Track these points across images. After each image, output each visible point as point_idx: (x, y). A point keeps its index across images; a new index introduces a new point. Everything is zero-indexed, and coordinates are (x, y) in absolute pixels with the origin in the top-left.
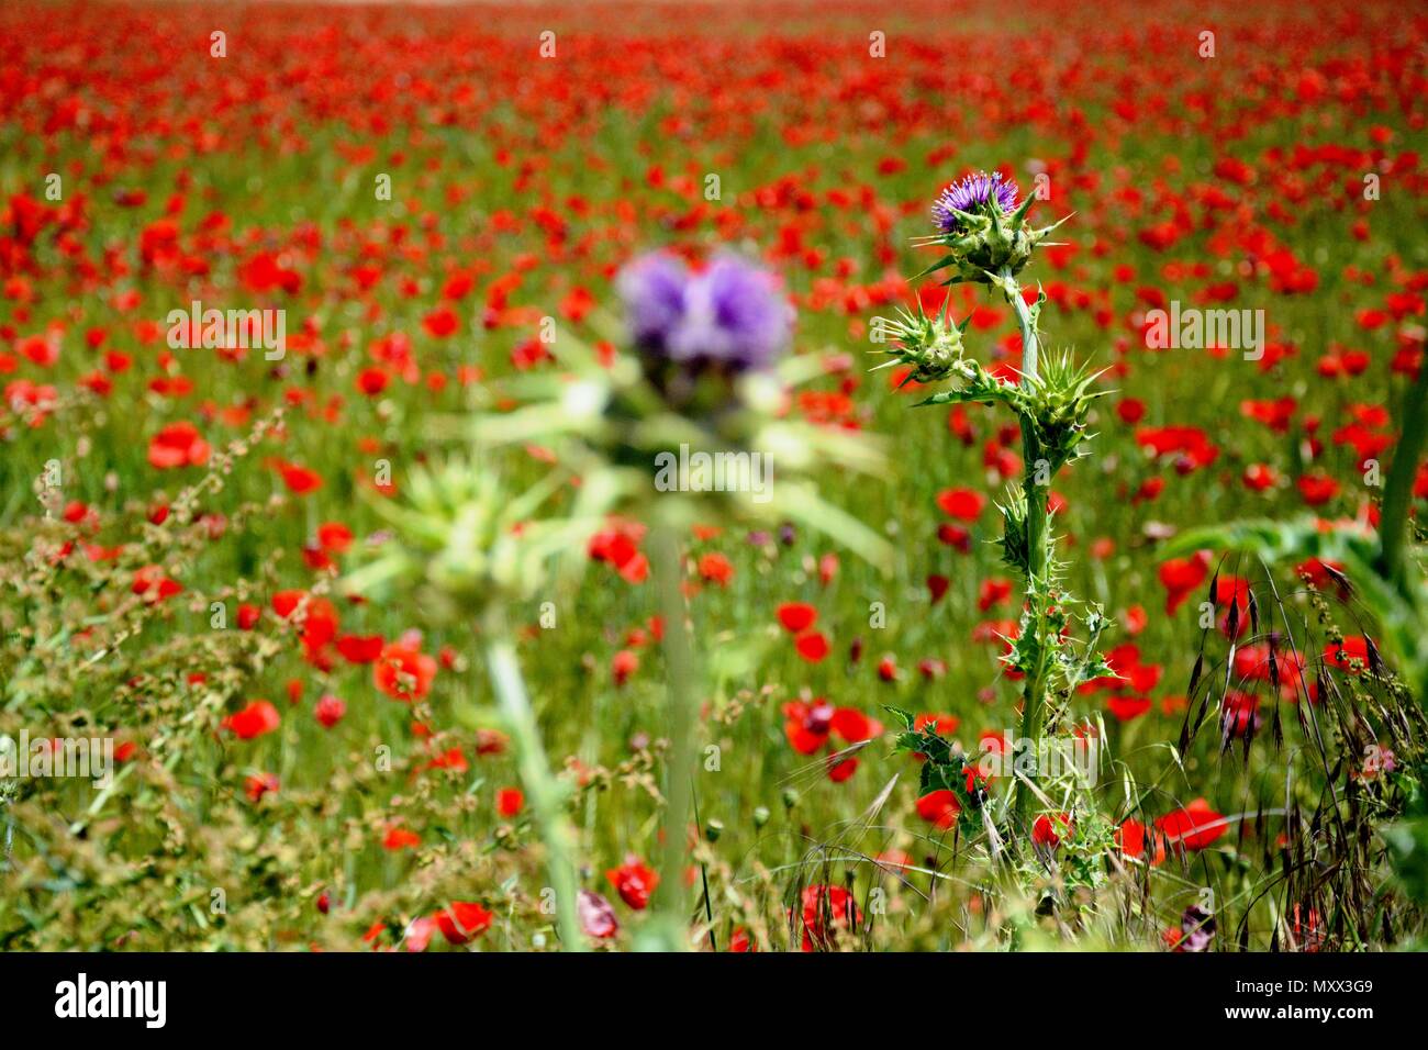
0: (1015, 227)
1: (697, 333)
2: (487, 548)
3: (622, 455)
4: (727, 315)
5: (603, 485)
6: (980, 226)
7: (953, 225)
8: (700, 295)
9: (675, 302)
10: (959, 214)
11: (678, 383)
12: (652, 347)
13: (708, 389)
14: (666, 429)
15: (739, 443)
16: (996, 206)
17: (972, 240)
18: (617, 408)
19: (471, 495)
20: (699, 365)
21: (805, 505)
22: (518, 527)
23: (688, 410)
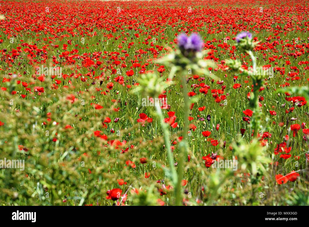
0: (251, 41)
1: (189, 45)
2: (155, 85)
3: (177, 64)
4: (193, 42)
5: (174, 69)
6: (244, 42)
7: (239, 42)
8: (189, 40)
9: (185, 41)
10: (241, 39)
11: (186, 53)
12: (182, 48)
13: (191, 54)
14: (184, 60)
15: (195, 62)
16: (248, 38)
17: (243, 44)
18: (177, 57)
19: (152, 77)
20: (189, 50)
21: (205, 72)
22: (160, 83)
23: (188, 57)
